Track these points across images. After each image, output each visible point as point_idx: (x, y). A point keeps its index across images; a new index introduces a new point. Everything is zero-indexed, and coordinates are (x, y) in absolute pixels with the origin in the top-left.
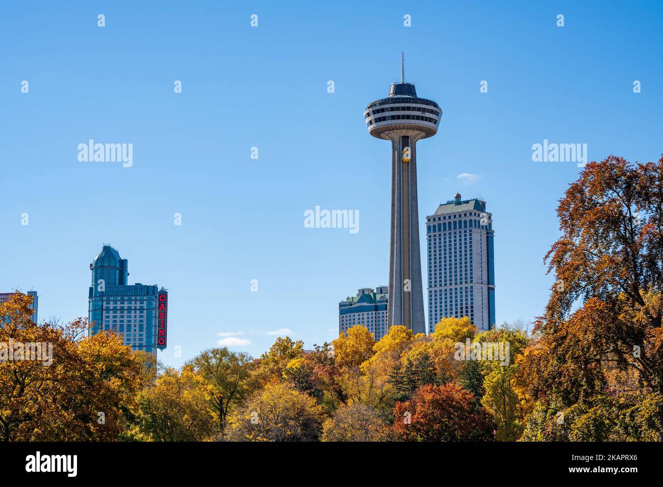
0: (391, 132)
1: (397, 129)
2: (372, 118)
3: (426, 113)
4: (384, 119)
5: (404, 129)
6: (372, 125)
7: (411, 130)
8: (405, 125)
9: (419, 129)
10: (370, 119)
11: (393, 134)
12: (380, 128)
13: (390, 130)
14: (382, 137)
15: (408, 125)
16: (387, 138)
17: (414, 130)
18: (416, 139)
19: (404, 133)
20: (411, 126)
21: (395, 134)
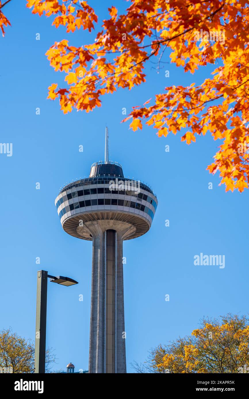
0: (95, 222)
1: (103, 219)
2: (66, 204)
3: (143, 201)
4: (88, 203)
5: (112, 219)
6: (66, 214)
7: (121, 222)
8: (115, 214)
9: (132, 220)
10: (64, 207)
11: (96, 226)
12: (80, 216)
13: (93, 220)
14: (78, 231)
15: (119, 213)
16: (87, 232)
17: (125, 221)
18: (124, 235)
19: (111, 224)
20: (123, 216)
21: (99, 226)
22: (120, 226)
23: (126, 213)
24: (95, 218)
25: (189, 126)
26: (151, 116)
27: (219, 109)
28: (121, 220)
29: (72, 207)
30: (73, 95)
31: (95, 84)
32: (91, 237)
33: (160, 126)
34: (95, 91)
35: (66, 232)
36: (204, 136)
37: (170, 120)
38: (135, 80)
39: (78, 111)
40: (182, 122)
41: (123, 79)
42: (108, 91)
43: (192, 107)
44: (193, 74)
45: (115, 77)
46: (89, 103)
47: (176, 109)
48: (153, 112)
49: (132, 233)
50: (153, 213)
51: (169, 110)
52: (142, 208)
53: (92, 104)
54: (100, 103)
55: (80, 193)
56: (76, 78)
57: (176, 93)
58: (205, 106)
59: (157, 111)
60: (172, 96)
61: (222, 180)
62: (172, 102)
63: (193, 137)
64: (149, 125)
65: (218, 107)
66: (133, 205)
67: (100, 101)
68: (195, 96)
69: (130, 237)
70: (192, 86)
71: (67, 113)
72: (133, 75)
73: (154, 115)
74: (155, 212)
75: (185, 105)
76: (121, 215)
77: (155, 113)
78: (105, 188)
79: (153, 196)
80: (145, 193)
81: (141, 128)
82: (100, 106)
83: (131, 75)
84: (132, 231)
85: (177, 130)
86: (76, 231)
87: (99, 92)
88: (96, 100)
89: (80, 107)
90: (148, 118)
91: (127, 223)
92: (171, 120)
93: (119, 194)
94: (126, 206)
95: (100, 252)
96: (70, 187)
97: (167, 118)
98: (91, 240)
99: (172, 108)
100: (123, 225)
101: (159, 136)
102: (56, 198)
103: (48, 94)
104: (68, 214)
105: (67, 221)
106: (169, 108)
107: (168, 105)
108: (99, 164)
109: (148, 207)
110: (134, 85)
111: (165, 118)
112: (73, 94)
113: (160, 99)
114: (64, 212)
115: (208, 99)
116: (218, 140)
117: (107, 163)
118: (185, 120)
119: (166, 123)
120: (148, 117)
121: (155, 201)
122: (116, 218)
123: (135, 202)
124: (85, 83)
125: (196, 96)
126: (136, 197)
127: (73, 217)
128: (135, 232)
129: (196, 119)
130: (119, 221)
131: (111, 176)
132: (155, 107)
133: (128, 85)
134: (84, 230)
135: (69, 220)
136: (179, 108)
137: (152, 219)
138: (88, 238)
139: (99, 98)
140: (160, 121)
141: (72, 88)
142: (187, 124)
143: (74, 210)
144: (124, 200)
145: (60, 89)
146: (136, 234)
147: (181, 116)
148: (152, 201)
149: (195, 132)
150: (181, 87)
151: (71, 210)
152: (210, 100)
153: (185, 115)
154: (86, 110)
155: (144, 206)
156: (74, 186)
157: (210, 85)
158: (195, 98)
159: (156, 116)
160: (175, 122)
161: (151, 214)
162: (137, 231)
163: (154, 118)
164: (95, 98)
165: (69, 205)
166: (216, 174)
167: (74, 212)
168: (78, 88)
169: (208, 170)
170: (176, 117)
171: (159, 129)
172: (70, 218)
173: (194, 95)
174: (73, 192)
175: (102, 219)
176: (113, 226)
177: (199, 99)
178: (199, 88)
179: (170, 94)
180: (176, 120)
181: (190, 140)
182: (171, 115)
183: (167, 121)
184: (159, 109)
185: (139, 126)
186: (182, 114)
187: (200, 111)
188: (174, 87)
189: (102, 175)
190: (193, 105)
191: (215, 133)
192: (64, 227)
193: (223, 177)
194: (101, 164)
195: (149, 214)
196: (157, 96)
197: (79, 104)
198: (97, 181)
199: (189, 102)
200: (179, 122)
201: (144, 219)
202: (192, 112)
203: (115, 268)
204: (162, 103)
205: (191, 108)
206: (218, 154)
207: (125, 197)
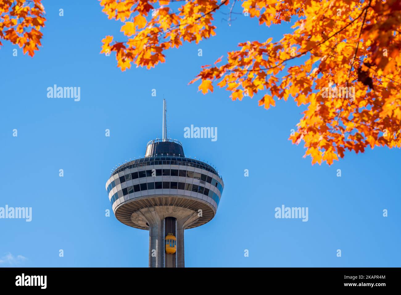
0: (152, 209)
3: (207, 183)
6: (119, 199)
7: (182, 208)
8: (175, 199)
9: (194, 206)
10: (116, 191)
11: (153, 213)
12: (135, 202)
13: (150, 206)
14: (133, 219)
15: (179, 198)
16: (143, 220)
17: (186, 207)
18: (186, 224)
19: (170, 211)
20: (184, 201)
21: (156, 213)
22: (180, 213)
23: (188, 198)
24: (151, 203)
25: (267, 88)
26: (222, 76)
27: (301, 70)
28: (182, 206)
29: (125, 192)
30: (130, 50)
31: (158, 36)
32: (147, 226)
33: (234, 88)
34: (159, 45)
35: (118, 220)
36: (286, 101)
37: (245, 81)
38: (203, 32)
39: (137, 67)
40: (260, 84)
41: (189, 31)
42: (173, 46)
43: (270, 65)
44: (269, 27)
45: (179, 29)
46: (150, 58)
47: (252, 69)
48: (226, 72)
49: (195, 221)
50: (218, 197)
51: (244, 70)
52: (206, 192)
53: (154, 59)
54: (164, 58)
55: (135, 176)
56: (134, 29)
57: (251, 50)
58: (284, 65)
59: (229, 71)
60: (245, 54)
61: (306, 151)
62: (247, 60)
63: (272, 100)
64: (222, 87)
65: (300, 67)
66: (195, 189)
67: (163, 56)
68: (273, 54)
69: (192, 225)
70: (269, 41)
71: (125, 70)
72: (201, 27)
73: (226, 75)
74: (221, 196)
75: (262, 64)
76: (181, 201)
77: (228, 73)
78: (163, 170)
79: (218, 178)
80: (210, 174)
81: (212, 91)
82: (164, 62)
83: (199, 27)
84: (194, 219)
85: (254, 93)
86: (130, 219)
87: (163, 46)
88: (159, 54)
89: (140, 63)
90: (220, 79)
91: (189, 210)
92: (247, 81)
93: (179, 176)
94: (187, 190)
95: (158, 243)
96: (122, 169)
97: (242, 79)
98: (147, 229)
99: (247, 67)
100: (184, 211)
101: (233, 99)
102: (107, 181)
103: (101, 48)
104: (121, 200)
105: (119, 208)
106: (243, 68)
107: (243, 64)
108: (156, 142)
109: (213, 191)
110: (202, 38)
111: (239, 79)
112: (130, 48)
113: (232, 57)
114: (116, 197)
115: (288, 57)
116: (302, 105)
117: (165, 141)
118: (263, 81)
119: (241, 85)
120: (220, 77)
121: (221, 183)
122: (176, 204)
123: (197, 184)
124: (146, 36)
125: (275, 53)
126: (199, 179)
127: (126, 202)
128: (198, 220)
129: (275, 80)
130: (180, 208)
131: (171, 156)
132: (228, 66)
133: (194, 38)
134: (139, 218)
135: (122, 206)
136: (255, 68)
137: (218, 205)
138: (144, 228)
139: (163, 53)
140: (234, 82)
141: (130, 42)
142: (265, 86)
143: (128, 195)
144: (185, 183)
145: (116, 42)
146: (199, 221)
147: (257, 77)
148: (217, 184)
149: (274, 95)
150: (257, 43)
151: (124, 195)
152: (291, 58)
153: (262, 75)
154: (147, 66)
155: (208, 190)
156: (127, 167)
157: (289, 40)
158: (273, 56)
159: (228, 76)
160: (251, 84)
161: (216, 199)
162: (200, 218)
163: (227, 78)
164: (157, 53)
165: (123, 190)
166: (300, 143)
167: (127, 197)
168: (137, 41)
169: (290, 140)
170: (252, 78)
171: (232, 91)
172: (124, 205)
173: (272, 52)
174: (126, 174)
175: (159, 205)
176: (172, 213)
177: (277, 57)
178: (278, 45)
179: (244, 51)
180: (252, 81)
181: (269, 104)
182: (246, 76)
183: (242, 82)
184: (231, 68)
185: (209, 88)
186: (259, 74)
187: (280, 71)
188: (249, 43)
189: (159, 154)
190: (271, 64)
191: (297, 97)
192: (117, 214)
193: (308, 148)
194: (158, 141)
195: (213, 199)
196: (230, 53)
197: (139, 60)
198: (153, 162)
199: (267, 60)
200: (256, 84)
201: (208, 205)
202: (270, 72)
203: (175, 261)
204: (235, 62)
205: (269, 67)
206: (302, 120)
207: (185, 180)
